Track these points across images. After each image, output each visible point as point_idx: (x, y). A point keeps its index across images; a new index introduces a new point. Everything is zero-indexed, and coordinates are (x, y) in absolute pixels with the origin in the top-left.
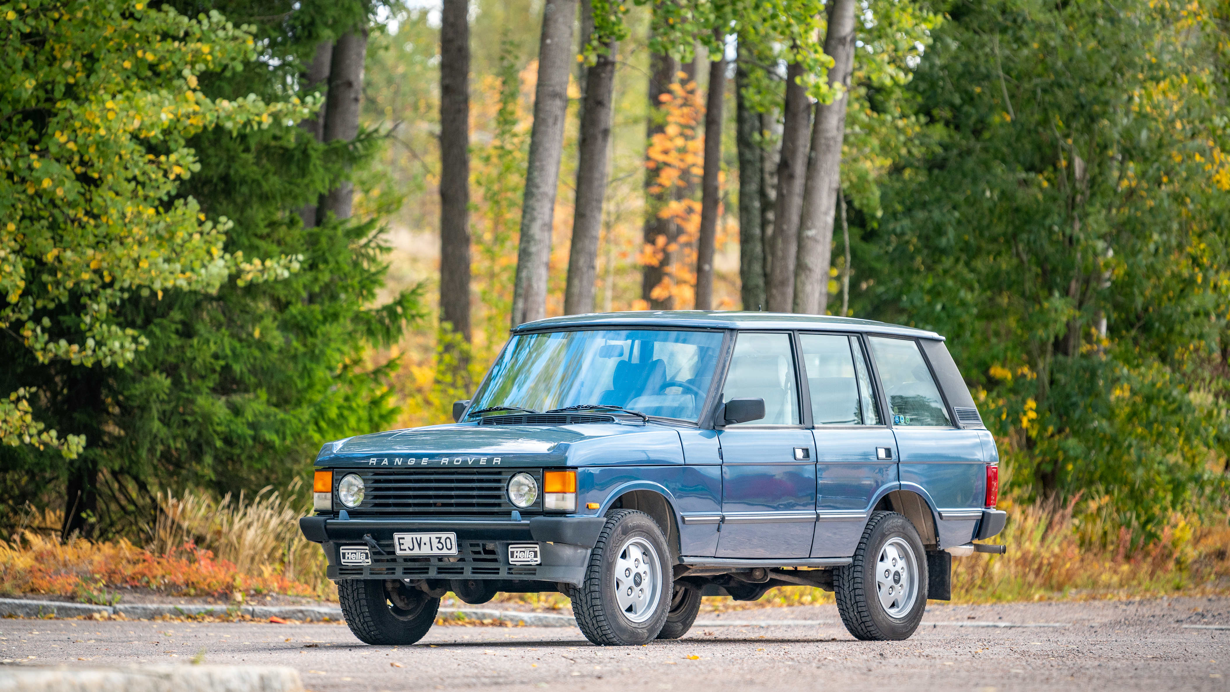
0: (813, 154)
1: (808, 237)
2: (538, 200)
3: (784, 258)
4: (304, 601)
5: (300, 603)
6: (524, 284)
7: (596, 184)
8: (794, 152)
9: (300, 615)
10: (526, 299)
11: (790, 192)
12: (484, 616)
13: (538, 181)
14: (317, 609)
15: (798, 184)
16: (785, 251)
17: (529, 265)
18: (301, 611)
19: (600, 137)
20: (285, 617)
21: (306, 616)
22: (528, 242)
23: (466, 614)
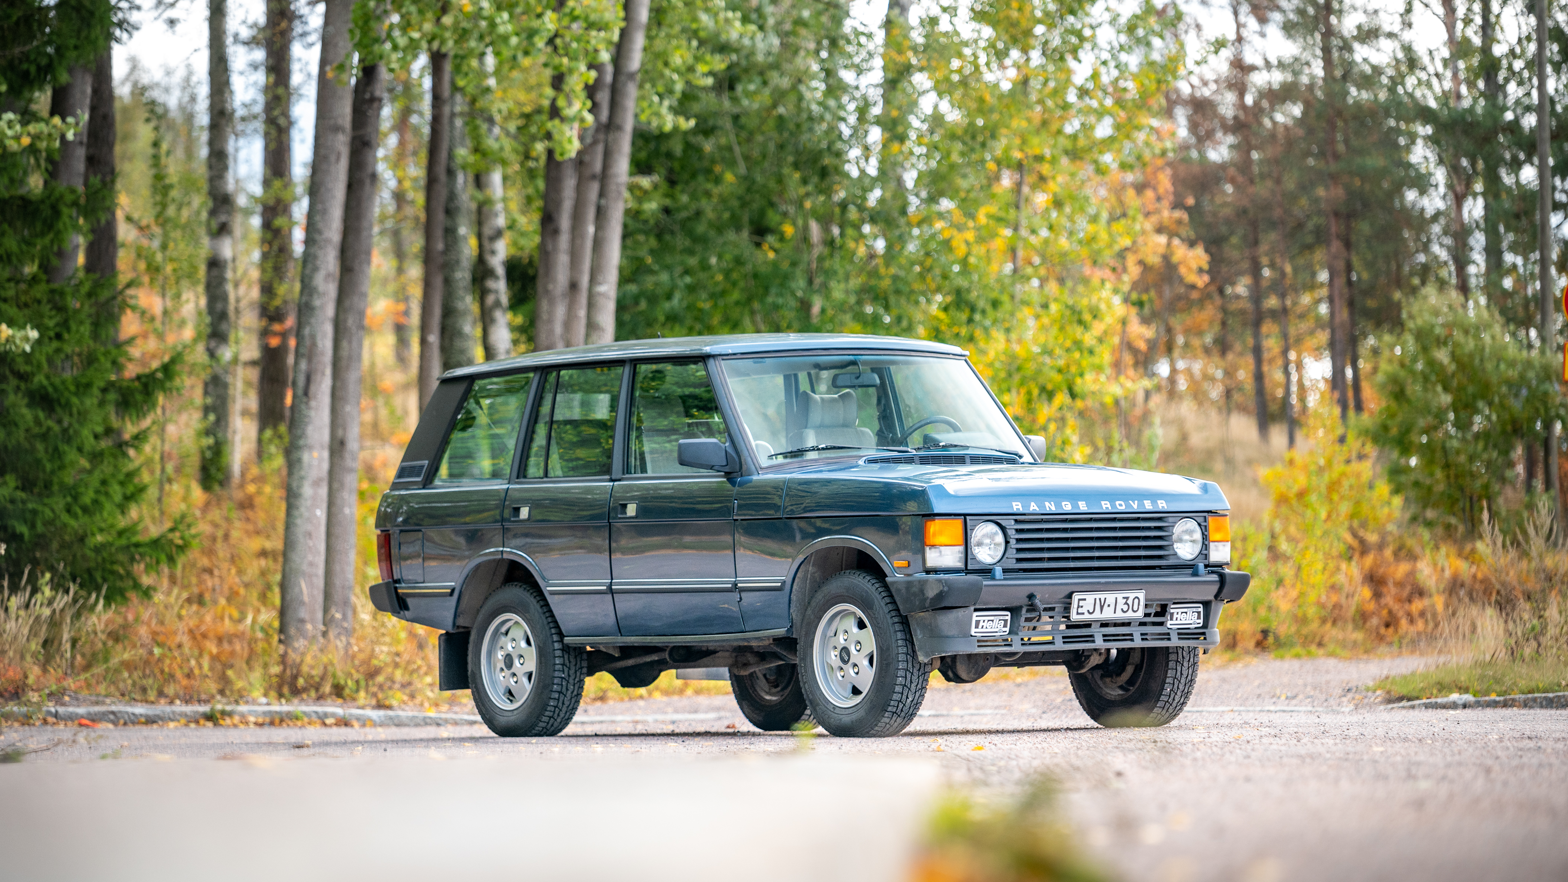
0: (603, 202)
1: (599, 294)
2: (321, 248)
3: (550, 321)
4: (108, 701)
5: (103, 703)
6: (308, 342)
7: (365, 234)
8: (558, 204)
9: (112, 717)
10: (310, 360)
11: (556, 249)
12: (326, 715)
13: (320, 225)
14: (129, 709)
15: (564, 240)
16: (551, 313)
17: (313, 321)
18: (113, 713)
19: (368, 181)
20: (95, 719)
21: (118, 719)
22: (311, 295)
23: (305, 713)
